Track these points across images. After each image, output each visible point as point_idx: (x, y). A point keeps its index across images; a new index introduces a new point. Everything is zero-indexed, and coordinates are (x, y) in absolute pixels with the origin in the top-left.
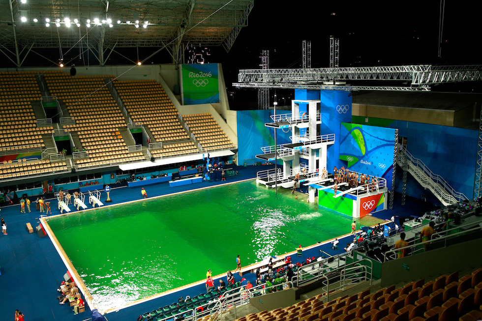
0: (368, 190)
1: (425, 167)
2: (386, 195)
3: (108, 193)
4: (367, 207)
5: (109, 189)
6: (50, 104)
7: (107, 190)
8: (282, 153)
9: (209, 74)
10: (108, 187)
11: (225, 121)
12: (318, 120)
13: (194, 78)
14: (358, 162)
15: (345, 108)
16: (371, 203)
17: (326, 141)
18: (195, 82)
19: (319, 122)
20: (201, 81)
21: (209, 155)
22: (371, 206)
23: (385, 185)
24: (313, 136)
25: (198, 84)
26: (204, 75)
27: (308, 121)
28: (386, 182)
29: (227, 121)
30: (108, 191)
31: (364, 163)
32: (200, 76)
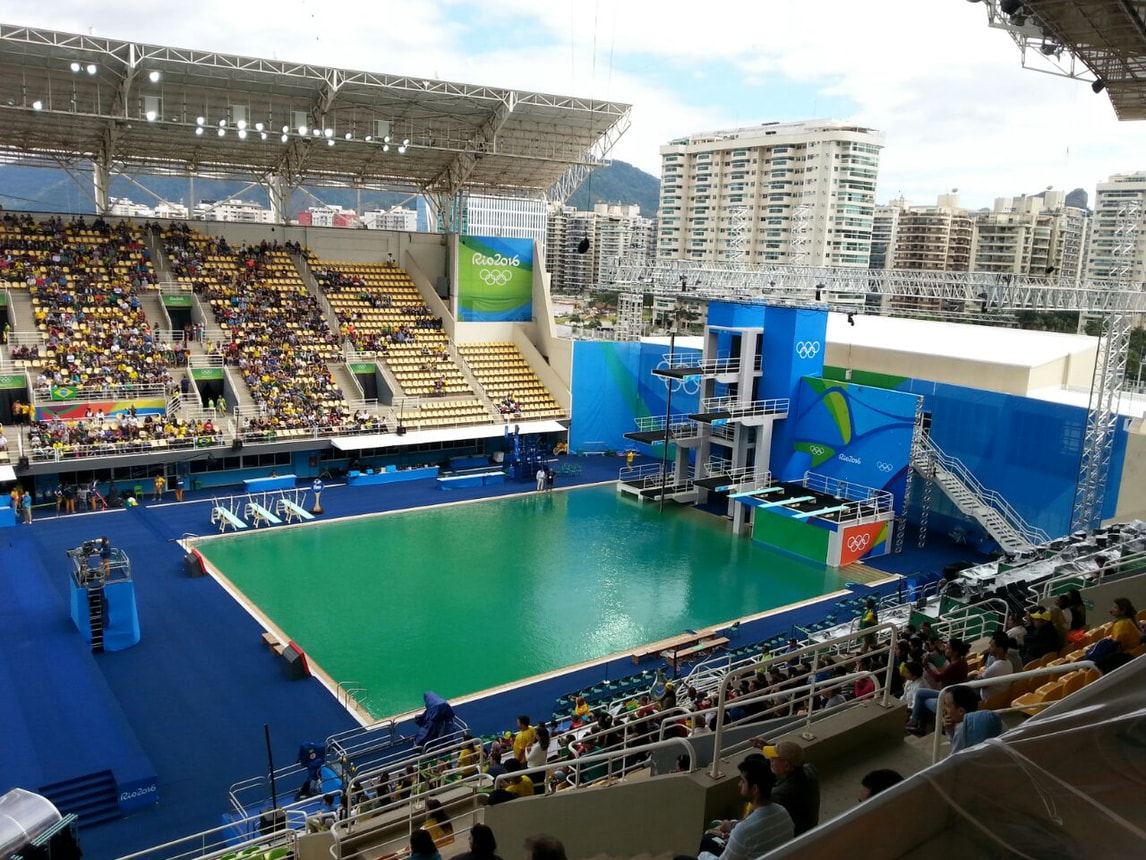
0: (859, 512)
1: (967, 473)
2: (891, 525)
3: (318, 495)
4: (855, 547)
5: (319, 487)
6: (178, 299)
7: (316, 487)
8: (679, 431)
9: (514, 260)
10: (319, 482)
11: (546, 359)
12: (757, 369)
13: (482, 266)
14: (833, 457)
15: (812, 347)
16: (863, 540)
17: (772, 412)
18: (484, 274)
19: (759, 374)
20: (495, 274)
21: (517, 428)
22: (862, 544)
23: (891, 506)
24: (745, 400)
25: (490, 280)
26: (504, 262)
27: (737, 371)
28: (892, 500)
29: (550, 360)
30: (318, 491)
31: (846, 459)
32: (496, 264)
